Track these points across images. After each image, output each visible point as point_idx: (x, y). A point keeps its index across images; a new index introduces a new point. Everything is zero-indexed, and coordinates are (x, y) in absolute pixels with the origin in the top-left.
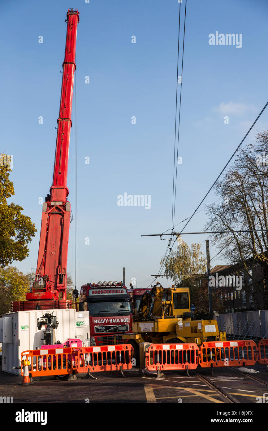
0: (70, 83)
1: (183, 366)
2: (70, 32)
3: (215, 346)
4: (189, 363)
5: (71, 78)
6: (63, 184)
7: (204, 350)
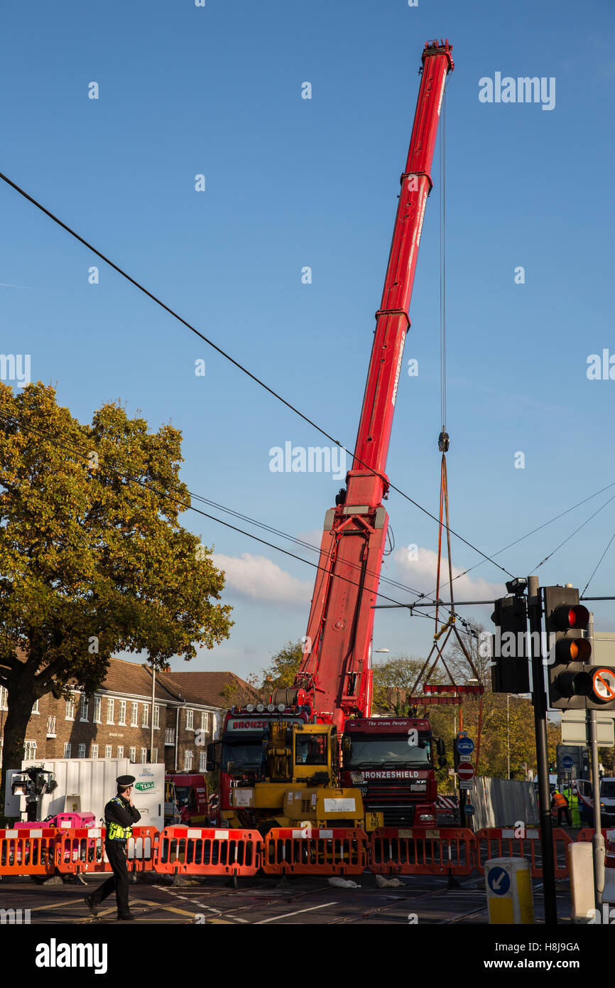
0: (412, 224)
1: (227, 868)
2: (425, 99)
3: (292, 836)
4: (241, 864)
5: (415, 210)
6: (374, 465)
7: (272, 842)
